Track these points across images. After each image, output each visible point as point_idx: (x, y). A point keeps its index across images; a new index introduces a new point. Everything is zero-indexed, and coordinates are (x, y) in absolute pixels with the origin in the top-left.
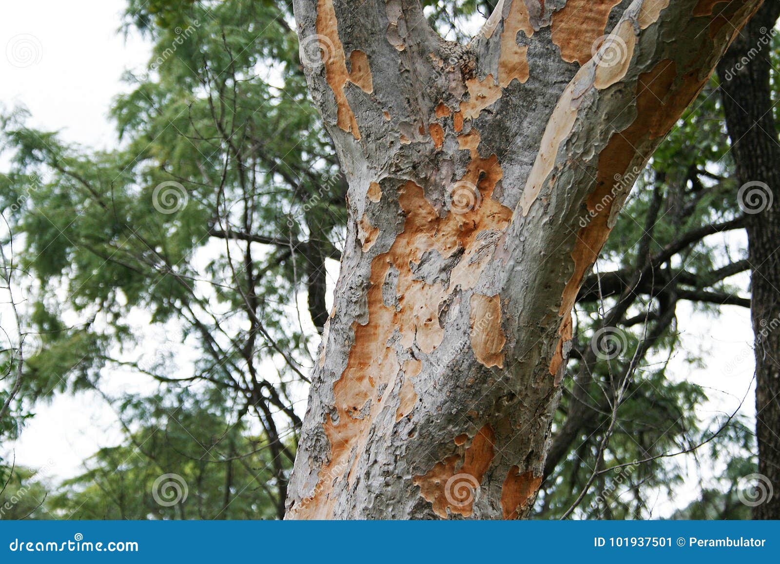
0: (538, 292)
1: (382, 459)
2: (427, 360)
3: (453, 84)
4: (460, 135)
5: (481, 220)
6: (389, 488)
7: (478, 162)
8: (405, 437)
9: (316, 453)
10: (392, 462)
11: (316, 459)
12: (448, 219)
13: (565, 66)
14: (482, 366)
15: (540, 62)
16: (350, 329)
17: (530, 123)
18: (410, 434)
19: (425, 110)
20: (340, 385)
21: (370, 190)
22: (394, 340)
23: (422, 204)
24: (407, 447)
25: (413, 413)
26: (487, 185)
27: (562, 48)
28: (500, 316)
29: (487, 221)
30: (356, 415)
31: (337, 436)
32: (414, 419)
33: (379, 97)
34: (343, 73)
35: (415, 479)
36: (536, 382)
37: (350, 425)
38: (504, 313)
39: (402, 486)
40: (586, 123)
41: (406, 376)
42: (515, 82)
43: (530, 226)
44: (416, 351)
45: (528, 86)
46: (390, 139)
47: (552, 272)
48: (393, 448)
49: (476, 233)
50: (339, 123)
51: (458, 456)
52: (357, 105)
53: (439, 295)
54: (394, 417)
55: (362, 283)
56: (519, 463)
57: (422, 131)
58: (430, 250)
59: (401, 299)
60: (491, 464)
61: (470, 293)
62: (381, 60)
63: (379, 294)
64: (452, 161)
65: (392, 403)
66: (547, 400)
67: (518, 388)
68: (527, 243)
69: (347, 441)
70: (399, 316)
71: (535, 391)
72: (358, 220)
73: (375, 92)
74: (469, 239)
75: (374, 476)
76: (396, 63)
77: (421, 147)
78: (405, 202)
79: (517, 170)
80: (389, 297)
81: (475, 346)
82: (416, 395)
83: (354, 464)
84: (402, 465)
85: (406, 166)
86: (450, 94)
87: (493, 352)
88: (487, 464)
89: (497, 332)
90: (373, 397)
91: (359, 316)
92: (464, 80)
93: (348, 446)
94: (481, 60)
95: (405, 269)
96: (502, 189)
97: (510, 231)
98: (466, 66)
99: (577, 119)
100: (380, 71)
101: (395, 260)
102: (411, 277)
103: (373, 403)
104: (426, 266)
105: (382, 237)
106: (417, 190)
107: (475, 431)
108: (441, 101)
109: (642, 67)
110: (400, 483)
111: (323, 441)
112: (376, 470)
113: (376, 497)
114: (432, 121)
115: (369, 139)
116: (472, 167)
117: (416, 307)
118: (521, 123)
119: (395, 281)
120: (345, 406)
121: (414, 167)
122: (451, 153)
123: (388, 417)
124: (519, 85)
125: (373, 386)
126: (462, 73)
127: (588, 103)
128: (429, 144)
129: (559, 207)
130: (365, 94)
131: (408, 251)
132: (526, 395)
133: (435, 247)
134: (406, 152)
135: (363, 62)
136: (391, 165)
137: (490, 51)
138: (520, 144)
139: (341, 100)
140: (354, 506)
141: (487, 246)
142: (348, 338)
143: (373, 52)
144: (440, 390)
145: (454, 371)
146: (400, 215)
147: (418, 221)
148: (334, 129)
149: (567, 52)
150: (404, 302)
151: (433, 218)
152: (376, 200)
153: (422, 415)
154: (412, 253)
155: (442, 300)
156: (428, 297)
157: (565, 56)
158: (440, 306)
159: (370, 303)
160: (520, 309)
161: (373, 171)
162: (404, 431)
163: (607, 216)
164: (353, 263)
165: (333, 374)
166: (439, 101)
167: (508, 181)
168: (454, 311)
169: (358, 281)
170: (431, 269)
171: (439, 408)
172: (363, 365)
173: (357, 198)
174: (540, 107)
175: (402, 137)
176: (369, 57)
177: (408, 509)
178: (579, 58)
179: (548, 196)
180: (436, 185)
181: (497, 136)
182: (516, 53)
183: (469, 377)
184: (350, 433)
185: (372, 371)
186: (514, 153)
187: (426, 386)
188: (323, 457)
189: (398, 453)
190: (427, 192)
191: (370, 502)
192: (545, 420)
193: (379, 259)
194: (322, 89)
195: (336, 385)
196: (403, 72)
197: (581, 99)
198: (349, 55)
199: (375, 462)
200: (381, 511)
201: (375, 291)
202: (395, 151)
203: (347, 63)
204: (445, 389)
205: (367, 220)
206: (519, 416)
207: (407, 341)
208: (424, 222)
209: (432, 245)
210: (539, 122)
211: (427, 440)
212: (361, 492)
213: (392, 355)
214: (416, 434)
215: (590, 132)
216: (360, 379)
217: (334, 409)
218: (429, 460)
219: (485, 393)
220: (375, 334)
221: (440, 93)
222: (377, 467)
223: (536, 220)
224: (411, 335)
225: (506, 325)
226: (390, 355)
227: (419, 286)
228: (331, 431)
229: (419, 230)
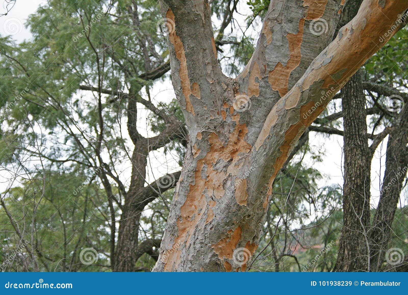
0: (260, 179)
1: (200, 238)
2: (218, 201)
3: (230, 95)
4: (232, 115)
5: (239, 148)
6: (203, 248)
7: (239, 126)
8: (209, 230)
9: (173, 233)
10: (204, 239)
11: (173, 235)
12: (227, 147)
13: (273, 92)
14: (239, 205)
15: (264, 90)
16: (188, 186)
17: (259, 112)
18: (211, 229)
19: (219, 105)
20: (183, 207)
21: (197, 135)
22: (205, 192)
23: (217, 141)
24: (210, 234)
25: (212, 221)
26: (242, 134)
27: (272, 85)
28: (246, 186)
29: (242, 149)
30: (189, 219)
31: (182, 227)
32: (213, 223)
33: (202, 100)
34: (189, 90)
35: (212, 245)
36: (258, 211)
37: (187, 223)
38: (248, 185)
39: (207, 248)
40: (281, 121)
41: (210, 207)
42: (254, 96)
43: (259, 155)
44: (214, 198)
45: (259, 99)
46: (206, 117)
47: (266, 172)
48: (204, 234)
49: (238, 153)
50: (186, 109)
51: (228, 237)
52: (194, 103)
53: (223, 177)
54: (205, 222)
55: (193, 170)
56: (251, 240)
57: (218, 114)
58: (220, 159)
59: (208, 176)
60: (240, 240)
61: (235, 177)
62: (204, 87)
63: (199, 174)
64: (229, 125)
65: (204, 217)
66: (262, 217)
67: (252, 213)
68: (257, 161)
69: (185, 229)
70: (207, 183)
71: (258, 214)
72: (193, 145)
73: (201, 99)
74: (234, 155)
75: (197, 244)
76: (210, 88)
77: (217, 120)
78: (211, 140)
79: (253, 130)
80: (204, 175)
81: (236, 197)
82: (213, 214)
83: (188, 238)
84: (208, 240)
85: (212, 127)
86: (229, 99)
87: (243, 200)
88: (239, 240)
89: (245, 192)
90: (196, 213)
91: (191, 182)
92: (234, 93)
93: (186, 231)
94: (241, 86)
95: (210, 165)
96: (248, 137)
97: (251, 155)
98: (235, 88)
99: (278, 119)
100: (203, 91)
101: (206, 162)
102: (212, 169)
103: (196, 215)
104: (218, 165)
105: (201, 153)
106: (216, 136)
107: (235, 228)
108: (225, 102)
109: (302, 104)
110: (206, 247)
111: (176, 228)
112: (198, 241)
113: (197, 252)
114: (222, 109)
115: (198, 116)
116: (236, 128)
117: (214, 181)
118: (255, 112)
119: (206, 169)
120: (185, 216)
121: (215, 128)
122: (229, 122)
123: (203, 222)
124: (255, 97)
125: (196, 209)
126: (234, 91)
127: (282, 114)
128: (220, 118)
129: (270, 149)
130: (197, 99)
131: (211, 158)
132: (254, 215)
133: (222, 158)
134: (212, 122)
135: (197, 87)
136: (206, 126)
137: (245, 83)
138: (255, 120)
139: (187, 100)
140: (189, 254)
141: (241, 159)
142: (187, 190)
143: (201, 83)
144: (223, 213)
145: (228, 207)
146: (209, 145)
147: (216, 148)
148: (185, 111)
149: (274, 87)
150: (209, 178)
151: (222, 147)
152: (200, 139)
153: (216, 222)
154: (213, 159)
155: (224, 179)
156: (219, 177)
157: (273, 88)
158: (223, 181)
159: (196, 177)
160: (254, 184)
161: (199, 128)
162: (209, 228)
163: (287, 153)
164: (190, 161)
165: (181, 203)
166: (225, 101)
167: (250, 134)
168: (229, 183)
169: (192, 169)
170: (220, 166)
171: (222, 220)
172: (192, 200)
173: (192, 137)
174: (263, 106)
175: (211, 116)
176: (199, 85)
177: (209, 257)
178: (278, 89)
179: (266, 145)
180: (223, 134)
181: (246, 116)
182: (255, 85)
183: (234, 209)
184: (187, 226)
185: (196, 203)
186: (253, 123)
187: (217, 211)
188: (176, 235)
189: (206, 236)
190: (219, 137)
191: (195, 253)
192: (261, 224)
193: (200, 161)
194: (180, 95)
195: (181, 207)
196: (212, 91)
197: (280, 112)
198: (192, 84)
199: (198, 238)
200: (199, 257)
201: (198, 173)
202: (208, 121)
203: (191, 87)
204: (225, 213)
205: (196, 146)
206: (251, 223)
207: (210, 193)
208: (218, 148)
209: (221, 157)
210: (262, 112)
211: (218, 232)
212: (192, 249)
213: (204, 198)
214: (213, 229)
215: (282, 124)
216: (191, 206)
217: (181, 217)
218: (218, 239)
219: (239, 215)
220: (197, 189)
221: (225, 98)
222: (198, 240)
223: (261, 153)
224: (212, 191)
225: (248, 190)
226: (203, 198)
227: (215, 172)
228: (179, 225)
229: (216, 151)
